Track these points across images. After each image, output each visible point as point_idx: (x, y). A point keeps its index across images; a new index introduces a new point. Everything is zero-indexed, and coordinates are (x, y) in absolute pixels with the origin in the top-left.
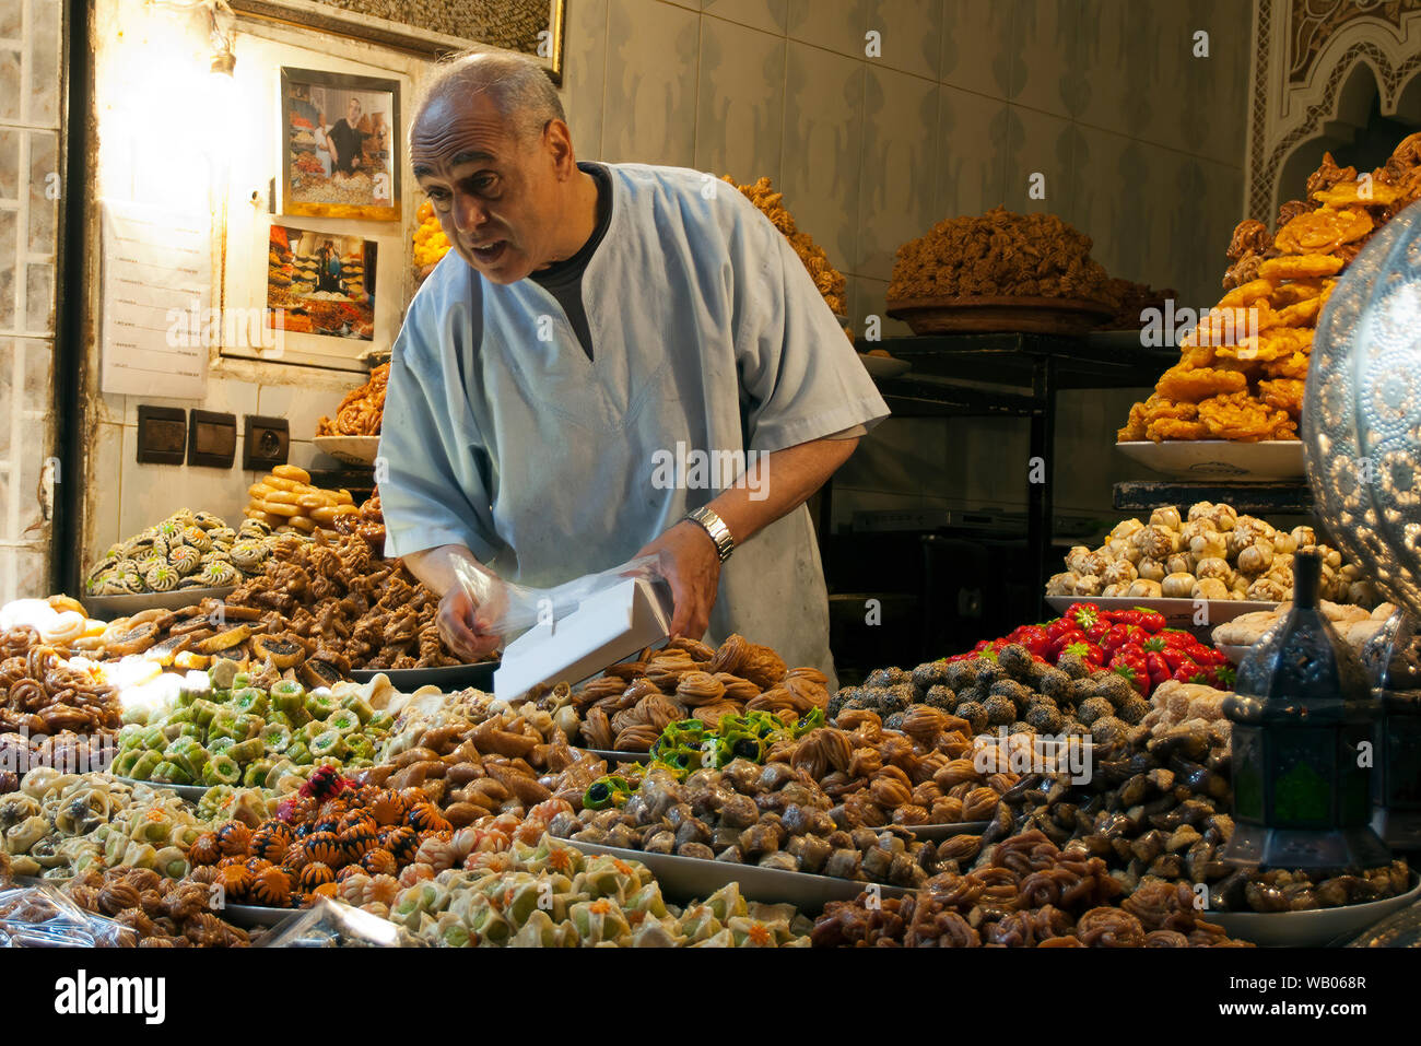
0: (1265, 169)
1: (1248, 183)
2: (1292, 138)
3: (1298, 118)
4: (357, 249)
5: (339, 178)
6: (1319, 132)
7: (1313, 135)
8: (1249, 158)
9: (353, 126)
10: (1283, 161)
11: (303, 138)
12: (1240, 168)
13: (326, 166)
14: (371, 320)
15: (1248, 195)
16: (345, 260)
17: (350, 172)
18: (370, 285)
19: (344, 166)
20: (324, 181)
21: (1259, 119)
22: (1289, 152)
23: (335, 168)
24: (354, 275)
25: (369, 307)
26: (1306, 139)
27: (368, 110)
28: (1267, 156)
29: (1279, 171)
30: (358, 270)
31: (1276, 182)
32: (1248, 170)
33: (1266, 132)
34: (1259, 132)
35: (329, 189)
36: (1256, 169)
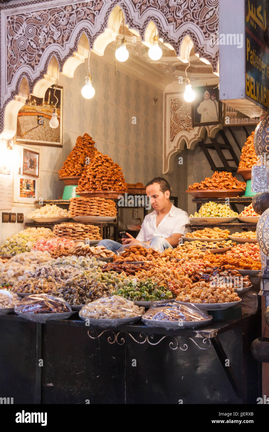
0: (167, 157)
1: (164, 160)
2: (171, 152)
3: (172, 148)
4: (32, 182)
5: (30, 169)
6: (176, 151)
7: (175, 152)
8: (163, 155)
9: (32, 160)
10: (170, 156)
11: (26, 161)
12: (162, 157)
13: (29, 167)
14: (34, 194)
15: (164, 162)
16: (30, 184)
17: (32, 168)
18: (34, 188)
19: (31, 167)
20: (28, 169)
21: (165, 148)
22: (171, 154)
23: (30, 167)
24: (31, 186)
25: (34, 192)
26: (174, 152)
27: (35, 158)
28: (167, 155)
29: (169, 158)
30: (32, 185)
31: (169, 160)
32: (164, 157)
33: (166, 151)
34: (165, 151)
35: (29, 171)
36: (165, 157)
